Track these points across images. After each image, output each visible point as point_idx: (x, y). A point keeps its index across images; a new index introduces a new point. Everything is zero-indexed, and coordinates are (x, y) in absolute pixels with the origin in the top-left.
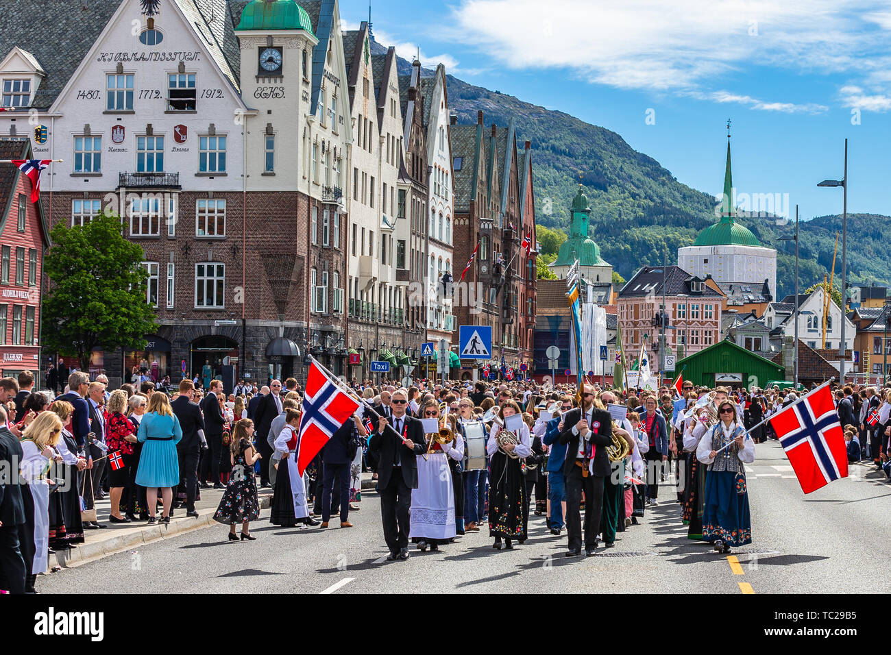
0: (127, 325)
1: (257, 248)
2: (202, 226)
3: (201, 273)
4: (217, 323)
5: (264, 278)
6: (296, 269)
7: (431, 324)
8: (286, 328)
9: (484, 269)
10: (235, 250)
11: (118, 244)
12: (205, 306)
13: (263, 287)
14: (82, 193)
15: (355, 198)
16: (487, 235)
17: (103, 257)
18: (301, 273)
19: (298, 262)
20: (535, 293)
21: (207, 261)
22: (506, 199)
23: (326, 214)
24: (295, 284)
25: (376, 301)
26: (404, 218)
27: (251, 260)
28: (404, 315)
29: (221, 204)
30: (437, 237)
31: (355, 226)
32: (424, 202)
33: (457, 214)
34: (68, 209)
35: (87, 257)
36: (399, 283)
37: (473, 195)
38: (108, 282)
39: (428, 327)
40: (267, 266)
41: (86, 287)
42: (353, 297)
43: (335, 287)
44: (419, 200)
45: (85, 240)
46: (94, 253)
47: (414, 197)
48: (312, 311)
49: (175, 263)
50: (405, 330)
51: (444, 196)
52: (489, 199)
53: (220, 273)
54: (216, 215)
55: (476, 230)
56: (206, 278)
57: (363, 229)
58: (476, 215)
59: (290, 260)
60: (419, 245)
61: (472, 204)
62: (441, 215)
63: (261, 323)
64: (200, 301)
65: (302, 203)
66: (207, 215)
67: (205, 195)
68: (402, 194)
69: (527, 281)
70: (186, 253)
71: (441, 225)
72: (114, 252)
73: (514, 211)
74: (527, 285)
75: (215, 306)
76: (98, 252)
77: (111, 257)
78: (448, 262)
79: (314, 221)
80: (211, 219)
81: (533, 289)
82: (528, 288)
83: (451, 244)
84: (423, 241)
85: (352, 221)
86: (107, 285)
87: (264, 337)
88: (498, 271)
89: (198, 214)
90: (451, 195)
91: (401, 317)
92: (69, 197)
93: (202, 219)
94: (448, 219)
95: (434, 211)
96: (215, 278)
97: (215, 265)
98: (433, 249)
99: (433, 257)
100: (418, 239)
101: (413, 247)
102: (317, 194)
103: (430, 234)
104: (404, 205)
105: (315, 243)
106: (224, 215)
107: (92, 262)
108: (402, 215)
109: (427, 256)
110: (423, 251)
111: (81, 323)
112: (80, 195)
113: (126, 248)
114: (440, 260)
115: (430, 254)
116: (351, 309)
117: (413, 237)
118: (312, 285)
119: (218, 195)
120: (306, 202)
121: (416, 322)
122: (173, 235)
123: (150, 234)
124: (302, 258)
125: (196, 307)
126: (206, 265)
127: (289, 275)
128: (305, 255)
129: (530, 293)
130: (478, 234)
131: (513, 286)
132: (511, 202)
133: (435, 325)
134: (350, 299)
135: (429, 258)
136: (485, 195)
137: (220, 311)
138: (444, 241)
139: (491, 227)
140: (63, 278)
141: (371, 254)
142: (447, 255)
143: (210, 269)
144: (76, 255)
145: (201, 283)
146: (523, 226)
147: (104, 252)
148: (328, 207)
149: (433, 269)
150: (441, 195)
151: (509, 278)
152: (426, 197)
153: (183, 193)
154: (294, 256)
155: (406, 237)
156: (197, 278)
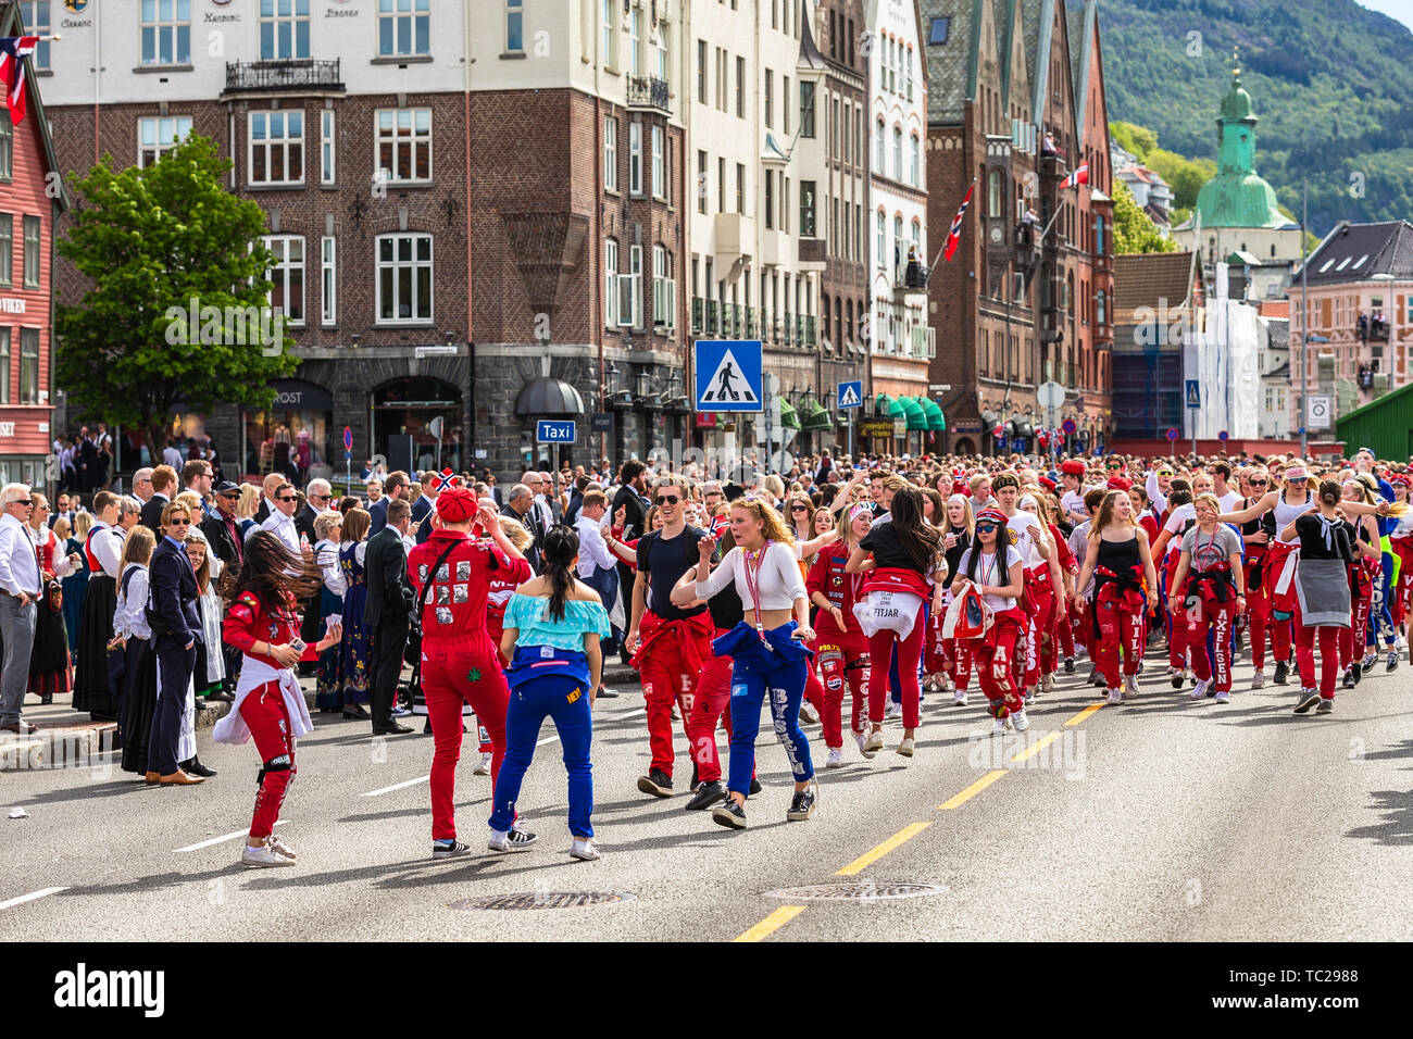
0: (233, 360)
1: (493, 203)
2: (386, 163)
3: (387, 256)
4: (420, 352)
5: (509, 262)
6: (572, 241)
7: (882, 345)
8: (555, 359)
9: (997, 235)
10: (451, 208)
11: (211, 202)
12: (396, 320)
13: (507, 278)
14: (156, 105)
15: (702, 99)
16: (1000, 169)
17: (181, 227)
18: (582, 251)
19: (575, 229)
20: (1111, 281)
21: (398, 231)
22: (1043, 97)
23: (635, 132)
24: (570, 271)
25: (755, 302)
26: (813, 136)
27: (481, 224)
28: (819, 327)
29: (422, 119)
30: (890, 175)
31: (702, 154)
32: (859, 105)
33: (935, 129)
34: (131, 137)
35: (151, 226)
36: (805, 265)
37: (969, 91)
38: (193, 277)
39: (874, 350)
40: (513, 237)
41: (149, 286)
42: (702, 294)
43: (657, 274)
44: (847, 100)
45: (145, 196)
46: (164, 219)
47: (836, 96)
48: (609, 323)
49: (335, 234)
50: (820, 358)
51: (905, 93)
52: (1005, 100)
53: (423, 255)
54: (413, 140)
55: (978, 159)
56: (396, 264)
57: (721, 160)
58: (977, 128)
59: (559, 223)
60: (851, 190)
61: (968, 108)
62: (898, 131)
63: (506, 350)
64: (387, 311)
65: (582, 112)
66: (395, 140)
67: (390, 101)
68: (808, 88)
69: (1094, 257)
70: (358, 215)
71: (898, 150)
72: (204, 218)
73: (1061, 120)
74: (1093, 266)
75: (415, 320)
76: (171, 219)
77: (198, 226)
78: (916, 223)
79: (609, 146)
80: (404, 148)
81: (1106, 273)
82: (1096, 272)
83: (923, 188)
84: (859, 183)
85: (694, 145)
86: (190, 283)
87: (511, 377)
88: (1028, 238)
89: (378, 140)
90: (919, 92)
91: (812, 333)
92: (131, 113)
93: (386, 148)
94: (915, 138)
95: (881, 123)
96: (414, 264)
97: (414, 238)
98: (879, 196)
99: (882, 214)
100: (848, 179)
101: (837, 194)
102: (616, 93)
103: (875, 168)
104: (812, 110)
105: (611, 189)
106: (429, 139)
107: (161, 238)
108: (809, 130)
109: (868, 211)
110: (859, 200)
111: (141, 359)
112: (152, 109)
113: (228, 209)
114: (899, 220)
115: (874, 207)
116: (697, 319)
117: (837, 175)
118: (609, 272)
119: (416, 100)
120: (591, 108)
121: (847, 342)
122: (332, 181)
123: (286, 181)
124: (585, 220)
125: (380, 321)
126: (395, 238)
127: (557, 255)
128: (590, 213)
129: (1100, 280)
130: (983, 167)
131: (1062, 268)
132: (1055, 103)
133: (890, 346)
134: (696, 300)
135: (874, 217)
136: (996, 89)
137: (425, 329)
138: (907, 181)
139: (1008, 152)
140: (107, 272)
141: (740, 209)
142: (916, 209)
143: (405, 246)
144: (131, 224)
145: (387, 273)
146: (1082, 149)
147: (186, 219)
148: (638, 118)
149: (882, 238)
150: (897, 90)
151: (1051, 251)
152: (864, 96)
153: (350, 98)
154: (566, 215)
155: (820, 175)
156: (379, 265)
